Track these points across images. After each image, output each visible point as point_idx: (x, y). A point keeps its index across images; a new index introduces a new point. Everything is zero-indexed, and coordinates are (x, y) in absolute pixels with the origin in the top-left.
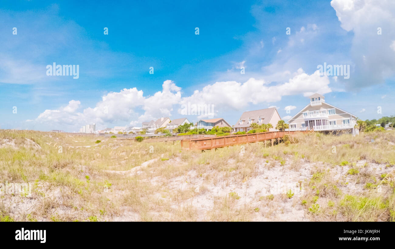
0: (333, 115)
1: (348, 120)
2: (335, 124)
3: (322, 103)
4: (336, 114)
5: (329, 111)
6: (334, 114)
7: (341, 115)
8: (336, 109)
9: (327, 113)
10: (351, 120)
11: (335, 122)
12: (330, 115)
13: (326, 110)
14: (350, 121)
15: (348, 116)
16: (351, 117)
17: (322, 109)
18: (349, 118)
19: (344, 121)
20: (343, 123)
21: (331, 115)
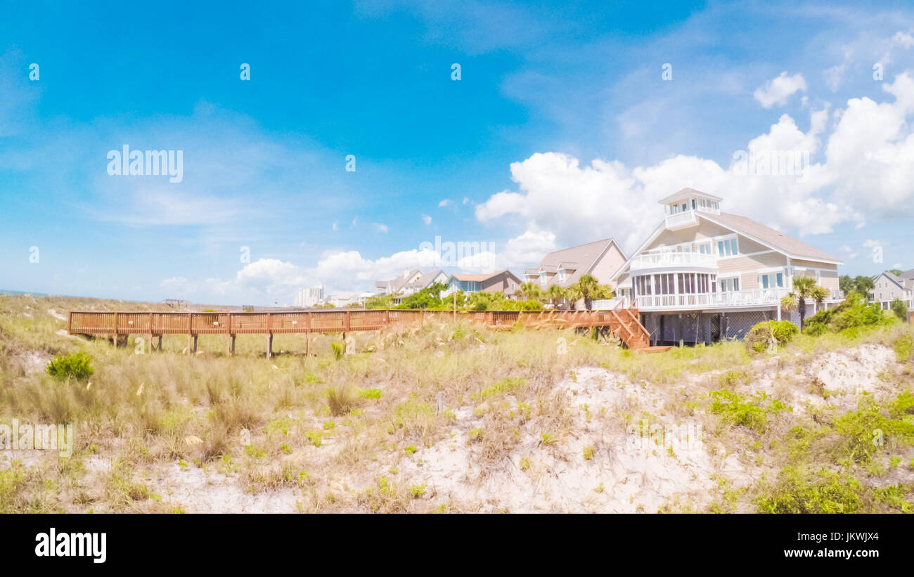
0: (732, 256)
1: (779, 276)
2: (737, 288)
3: (701, 219)
4: (739, 255)
5: (720, 244)
6: (735, 253)
7: (754, 258)
8: (740, 237)
9: (715, 253)
10: (787, 275)
11: (736, 281)
12: (723, 258)
13: (709, 240)
14: (784, 277)
15: (778, 259)
16: (788, 262)
17: (701, 239)
18: (780, 269)
19: (765, 278)
20: (761, 285)
21: (726, 257)
